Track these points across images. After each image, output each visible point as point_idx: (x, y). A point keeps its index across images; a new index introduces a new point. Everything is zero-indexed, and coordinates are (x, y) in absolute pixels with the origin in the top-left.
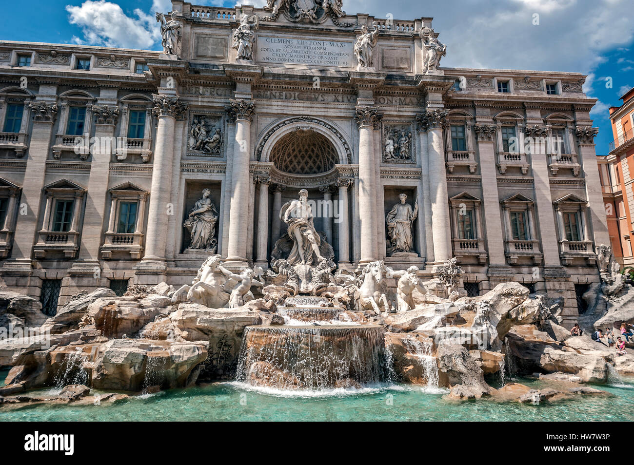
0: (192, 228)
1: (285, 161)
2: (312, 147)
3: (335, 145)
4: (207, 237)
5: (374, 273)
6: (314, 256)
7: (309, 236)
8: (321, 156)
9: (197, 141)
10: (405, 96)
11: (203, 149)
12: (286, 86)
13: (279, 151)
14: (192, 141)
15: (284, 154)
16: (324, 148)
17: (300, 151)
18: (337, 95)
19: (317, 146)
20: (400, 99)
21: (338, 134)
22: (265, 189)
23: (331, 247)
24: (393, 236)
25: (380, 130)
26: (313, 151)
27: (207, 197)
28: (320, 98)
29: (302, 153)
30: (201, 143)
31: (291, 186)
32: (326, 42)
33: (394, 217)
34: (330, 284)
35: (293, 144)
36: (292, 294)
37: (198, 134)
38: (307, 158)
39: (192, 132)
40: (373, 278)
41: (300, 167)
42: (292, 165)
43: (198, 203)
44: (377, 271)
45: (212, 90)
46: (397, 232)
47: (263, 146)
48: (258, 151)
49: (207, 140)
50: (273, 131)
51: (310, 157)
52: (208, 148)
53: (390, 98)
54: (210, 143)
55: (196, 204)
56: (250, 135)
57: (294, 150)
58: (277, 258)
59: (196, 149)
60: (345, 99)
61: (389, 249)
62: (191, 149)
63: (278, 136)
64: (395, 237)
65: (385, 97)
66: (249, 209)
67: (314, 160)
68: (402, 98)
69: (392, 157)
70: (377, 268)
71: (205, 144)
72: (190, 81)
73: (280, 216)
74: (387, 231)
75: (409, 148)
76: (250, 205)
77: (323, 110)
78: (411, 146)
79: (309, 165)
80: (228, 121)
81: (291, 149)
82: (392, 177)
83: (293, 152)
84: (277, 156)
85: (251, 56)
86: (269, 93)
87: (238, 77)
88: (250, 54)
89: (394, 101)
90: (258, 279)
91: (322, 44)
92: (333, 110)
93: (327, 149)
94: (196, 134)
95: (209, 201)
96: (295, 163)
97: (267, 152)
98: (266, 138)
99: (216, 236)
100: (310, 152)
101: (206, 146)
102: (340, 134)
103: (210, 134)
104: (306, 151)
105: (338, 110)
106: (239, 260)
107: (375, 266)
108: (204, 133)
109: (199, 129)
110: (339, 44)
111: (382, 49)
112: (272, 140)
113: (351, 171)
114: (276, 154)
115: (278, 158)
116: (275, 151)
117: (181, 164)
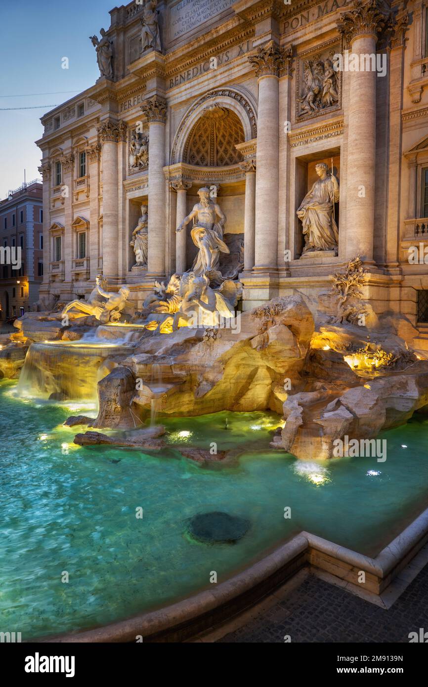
0: (134, 246)
3: (240, 117)
11: (138, 164)
12: (190, 61)
14: (131, 158)
18: (241, 45)
20: (319, 8)
21: (243, 102)
27: (145, 214)
28: (225, 58)
30: (137, 159)
39: (130, 149)
43: (139, 221)
45: (139, 97)
47: (177, 145)
48: (173, 152)
50: (184, 123)
53: (305, 13)
54: (140, 156)
59: (135, 167)
60: (250, 45)
62: (131, 168)
65: (298, 16)
66: (165, 221)
68: (322, 5)
69: (312, 109)
72: (123, 95)
76: (167, 216)
77: (227, 74)
82: (307, 142)
86: (179, 77)
89: (311, 16)
92: (236, 69)
101: (140, 161)
102: (245, 100)
105: (242, 67)
109: (134, 145)
112: (183, 135)
113: (253, 148)
114: (201, 148)
115: (207, 152)
116: (197, 146)
117: (124, 186)
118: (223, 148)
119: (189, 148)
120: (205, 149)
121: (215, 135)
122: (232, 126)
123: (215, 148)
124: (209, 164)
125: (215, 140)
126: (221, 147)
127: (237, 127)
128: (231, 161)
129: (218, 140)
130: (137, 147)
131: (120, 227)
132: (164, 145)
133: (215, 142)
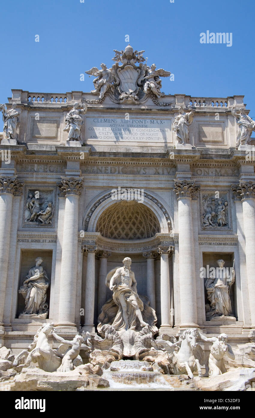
0: (26, 294)
1: (111, 227)
2: (135, 215)
3: (156, 214)
4: (39, 302)
5: (189, 340)
6: (137, 320)
7: (133, 302)
8: (144, 223)
9: (31, 214)
10: (221, 167)
11: (37, 220)
12: (111, 162)
13: (104, 220)
14: (27, 214)
15: (109, 222)
16: (147, 216)
17: (124, 218)
18: (157, 168)
19: (140, 214)
20: (216, 171)
21: (159, 205)
22: (92, 257)
23: (154, 312)
24: (212, 301)
25: (198, 199)
26: (136, 218)
27: (40, 265)
28: (142, 171)
29: (126, 220)
30: (35, 215)
31: (117, 252)
32: (148, 120)
33: (213, 283)
34: (152, 348)
35: (118, 213)
36: (117, 358)
37: (32, 207)
38: (131, 224)
39: (27, 205)
40: (189, 343)
41: (124, 232)
42: (117, 232)
43: (31, 271)
44: (191, 338)
45: (46, 167)
46: (216, 297)
47: (90, 217)
48: (86, 221)
49: (40, 212)
50: (99, 203)
51: (134, 224)
52: (41, 220)
53: (206, 169)
54: (42, 215)
55: (30, 272)
56: (79, 207)
57: (118, 218)
58: (103, 323)
59: (31, 221)
60: (165, 172)
61: (208, 313)
62: (26, 221)
63: (104, 207)
64: (213, 301)
65: (202, 169)
66: (77, 277)
67: (138, 226)
68: (218, 170)
69: (210, 224)
70: (191, 336)
71: (38, 216)
72: (27, 160)
73: (106, 282)
74: (206, 295)
75: (226, 215)
76: (79, 272)
77: (145, 182)
78: (227, 214)
79: (133, 231)
80: (59, 195)
81: (116, 217)
82: (210, 244)
83: (118, 220)
84: (103, 224)
85: (80, 137)
86: (95, 168)
87: (69, 157)
88: (79, 135)
89: (210, 173)
90: (86, 343)
91: (144, 122)
92: (153, 182)
93: (149, 217)
94: (30, 208)
95: (41, 269)
96: (120, 229)
97: (94, 222)
98: (93, 210)
99: (48, 301)
100: (134, 219)
101: (39, 218)
102: (161, 204)
103: (43, 206)
104: (130, 218)
105: (158, 182)
106: (69, 325)
107: (190, 333)
108: (38, 206)
109: (33, 203)
110: (159, 121)
111: (199, 125)
113: (170, 239)
117: (18, 235)
123: (110, 225)
124: (104, 235)
125: (112, 219)
126: (113, 225)
129: (114, 219)
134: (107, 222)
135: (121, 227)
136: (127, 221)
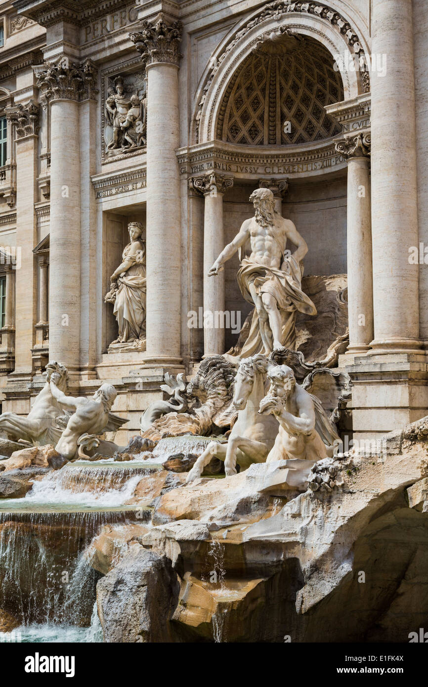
3: (333, 53)
4: (138, 318)
9: (113, 131)
11: (123, 143)
14: (108, 133)
21: (339, 23)
30: (118, 133)
31: (303, 175)
37: (112, 116)
39: (105, 114)
41: (321, 121)
42: (304, 124)
43: (123, 254)
45: (124, 14)
47: (203, 106)
48: (195, 120)
50: (218, 64)
52: (129, 139)
57: (295, 88)
59: (116, 148)
62: (107, 150)
63: (227, 73)
66: (182, 253)
71: (123, 132)
72: (90, 11)
76: (185, 243)
94: (110, 118)
97: (210, 117)
98: (207, 87)
101: (126, 137)
102: (343, 20)
108: (122, 111)
109: (114, 107)
112: (216, 87)
113: (362, 112)
114: (250, 110)
115: (261, 118)
116: (244, 107)
117: (93, 184)
118: (294, 110)
119: (228, 111)
120: (259, 112)
121: (278, 86)
122: (314, 67)
123: (278, 110)
124: (266, 142)
125: (278, 95)
126: (290, 109)
127: (322, 70)
128: (311, 135)
129: (285, 95)
130: (120, 109)
131: (86, 265)
132: (178, 107)
133: (278, 100)
134: (267, 109)
135: (310, 109)
136: (319, 91)
